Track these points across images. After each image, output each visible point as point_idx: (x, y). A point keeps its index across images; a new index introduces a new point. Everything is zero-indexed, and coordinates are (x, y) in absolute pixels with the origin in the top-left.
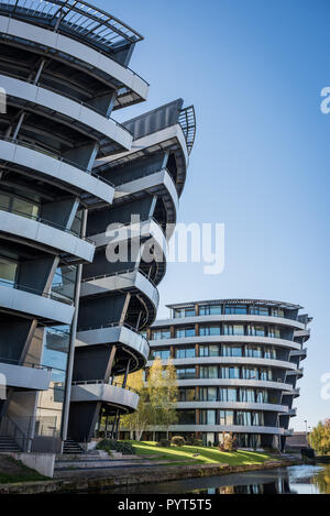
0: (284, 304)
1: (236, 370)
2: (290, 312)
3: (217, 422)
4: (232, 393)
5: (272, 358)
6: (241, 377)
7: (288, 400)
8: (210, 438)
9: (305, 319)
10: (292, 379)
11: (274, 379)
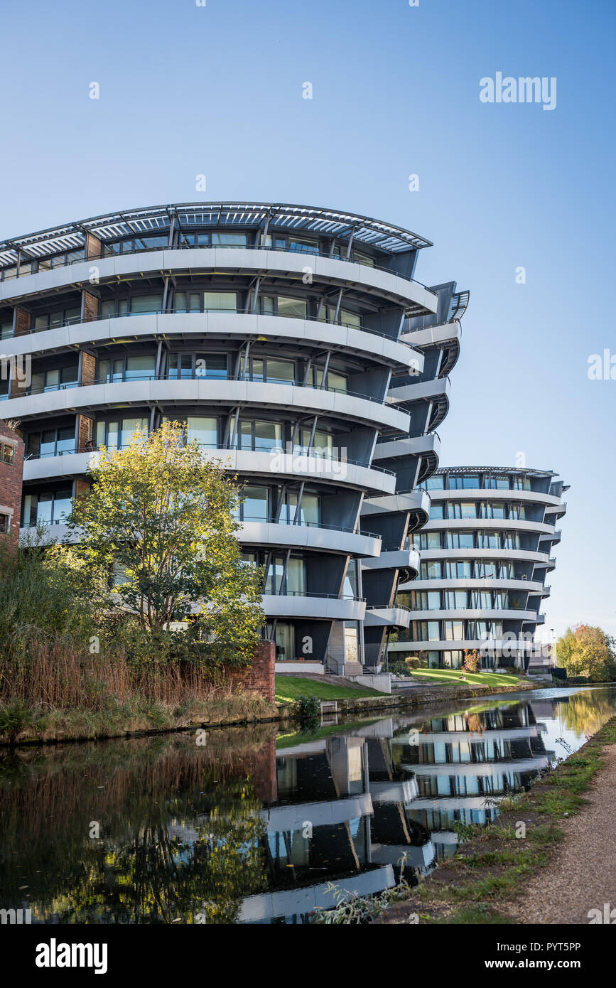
0: (533, 471)
1: (466, 566)
2: (539, 481)
3: (442, 637)
4: (461, 598)
5: (514, 547)
6: (473, 576)
7: (534, 603)
8: (433, 658)
9: (560, 489)
10: (540, 575)
11: (517, 577)
